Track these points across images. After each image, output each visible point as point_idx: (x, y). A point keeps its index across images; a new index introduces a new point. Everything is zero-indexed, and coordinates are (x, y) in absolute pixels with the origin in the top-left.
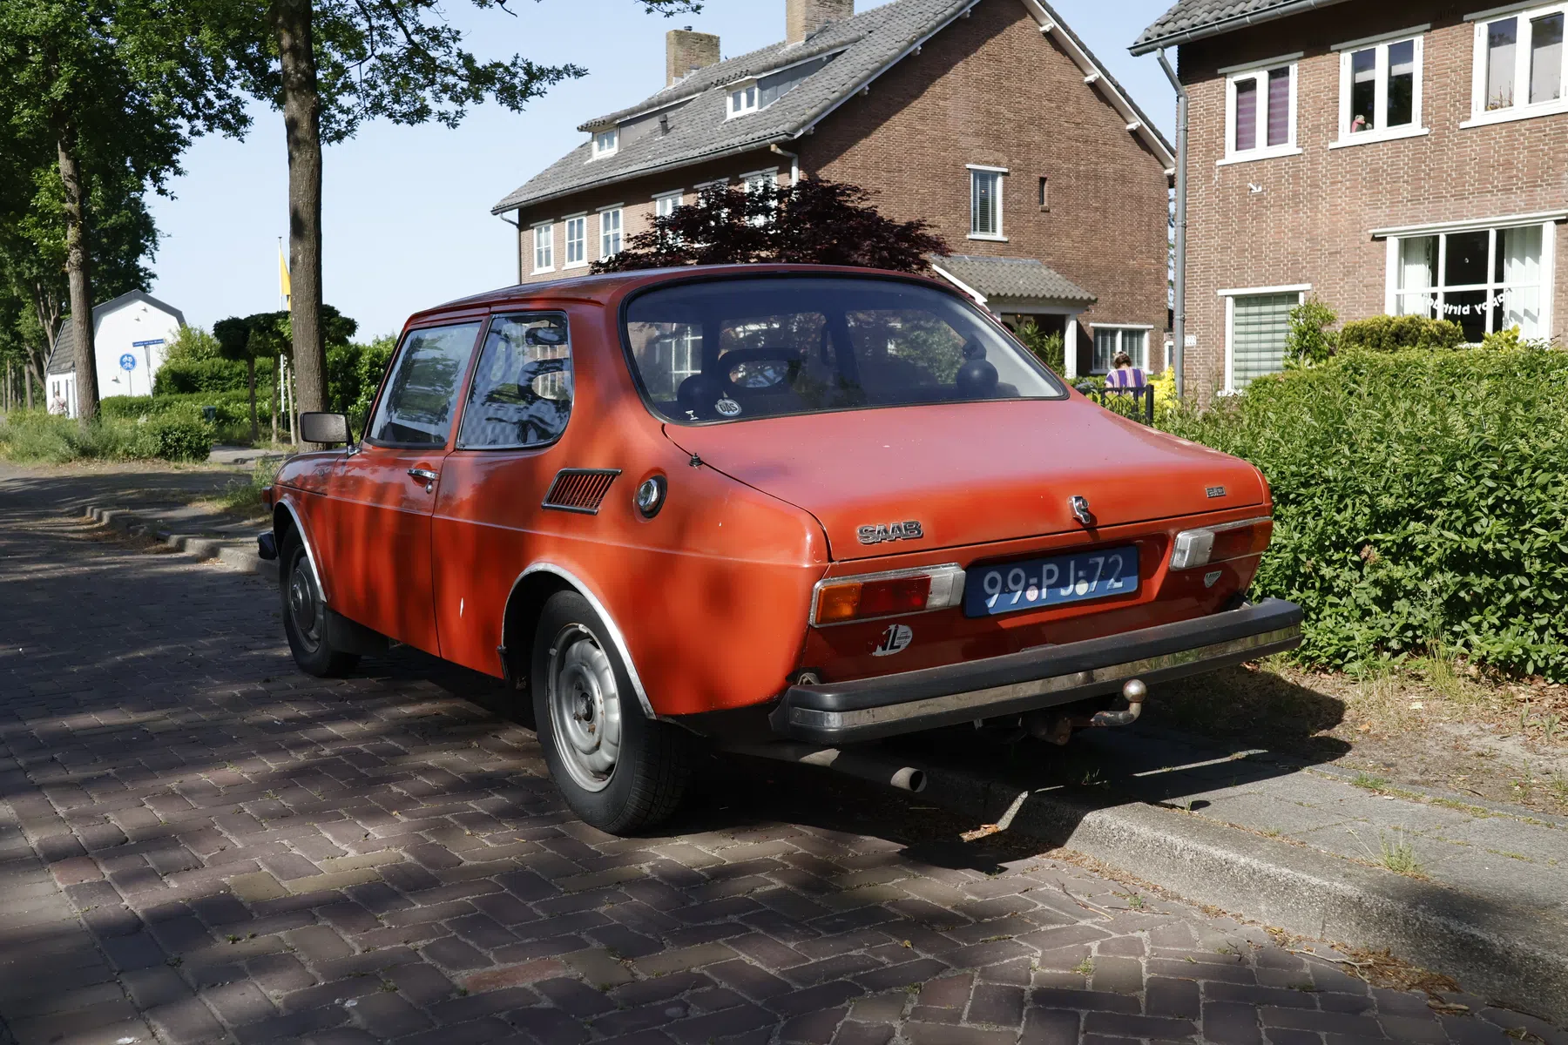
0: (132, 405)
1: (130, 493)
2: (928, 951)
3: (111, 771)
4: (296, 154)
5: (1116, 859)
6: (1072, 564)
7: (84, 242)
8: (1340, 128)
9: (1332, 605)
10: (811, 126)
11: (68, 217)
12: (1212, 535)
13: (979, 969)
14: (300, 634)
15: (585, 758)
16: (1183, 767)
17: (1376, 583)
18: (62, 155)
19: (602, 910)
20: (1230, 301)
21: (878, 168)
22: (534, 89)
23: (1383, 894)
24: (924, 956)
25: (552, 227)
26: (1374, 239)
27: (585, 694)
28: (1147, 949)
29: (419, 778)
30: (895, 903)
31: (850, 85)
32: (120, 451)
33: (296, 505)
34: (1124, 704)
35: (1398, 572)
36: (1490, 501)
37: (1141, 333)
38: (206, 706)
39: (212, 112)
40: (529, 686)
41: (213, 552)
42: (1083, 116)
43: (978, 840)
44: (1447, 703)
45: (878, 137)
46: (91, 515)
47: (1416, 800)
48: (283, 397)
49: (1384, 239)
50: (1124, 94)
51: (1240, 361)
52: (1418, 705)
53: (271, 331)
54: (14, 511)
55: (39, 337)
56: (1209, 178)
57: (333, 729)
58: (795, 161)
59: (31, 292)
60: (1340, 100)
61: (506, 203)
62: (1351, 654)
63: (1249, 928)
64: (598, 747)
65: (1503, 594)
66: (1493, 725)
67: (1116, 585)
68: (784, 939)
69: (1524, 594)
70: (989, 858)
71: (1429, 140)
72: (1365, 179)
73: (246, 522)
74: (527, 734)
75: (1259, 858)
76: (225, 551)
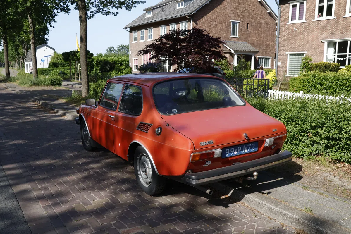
0: (44, 70)
1: (45, 96)
2: (212, 227)
3: (48, 176)
4: (81, 24)
5: (251, 205)
6: (244, 146)
7: (34, 38)
8: (315, 17)
9: (301, 144)
10: (195, 11)
11: (30, 32)
12: (273, 140)
13: (222, 232)
14: (85, 142)
15: (145, 180)
16: (267, 182)
17: (311, 141)
18: (29, 18)
19: (148, 215)
20: (288, 55)
21: (210, 21)
22: (134, 6)
23: (303, 218)
24: (211, 228)
25: (137, 32)
26: (322, 42)
27: (145, 167)
28: (256, 228)
29: (111, 179)
30: (206, 215)
31: (204, 2)
32: (42, 84)
33: (84, 115)
34: (253, 176)
35: (315, 139)
36: (335, 126)
37: (269, 58)
38: (66, 159)
39: (62, 8)
40: (133, 163)
41: (64, 114)
42: (257, 9)
43: (224, 198)
44: (324, 167)
45: (210, 14)
46: (37, 102)
47: (314, 192)
48: (77, 69)
49: (324, 42)
50: (267, 4)
51: (290, 68)
52: (318, 168)
53: (75, 55)
54: (21, 100)
55: (23, 54)
56: (285, 27)
57: (93, 166)
58: (192, 20)
59: (21, 43)
60: (316, 10)
61: (127, 27)
62: (305, 155)
63: (277, 222)
64: (147, 178)
65: (337, 145)
66: (333, 173)
67: (253, 150)
68: (184, 223)
69: (341, 146)
70: (225, 203)
71: (336, 20)
72: (320, 28)
73: (71, 105)
74: (132, 168)
75: (279, 208)
76: (67, 114)
